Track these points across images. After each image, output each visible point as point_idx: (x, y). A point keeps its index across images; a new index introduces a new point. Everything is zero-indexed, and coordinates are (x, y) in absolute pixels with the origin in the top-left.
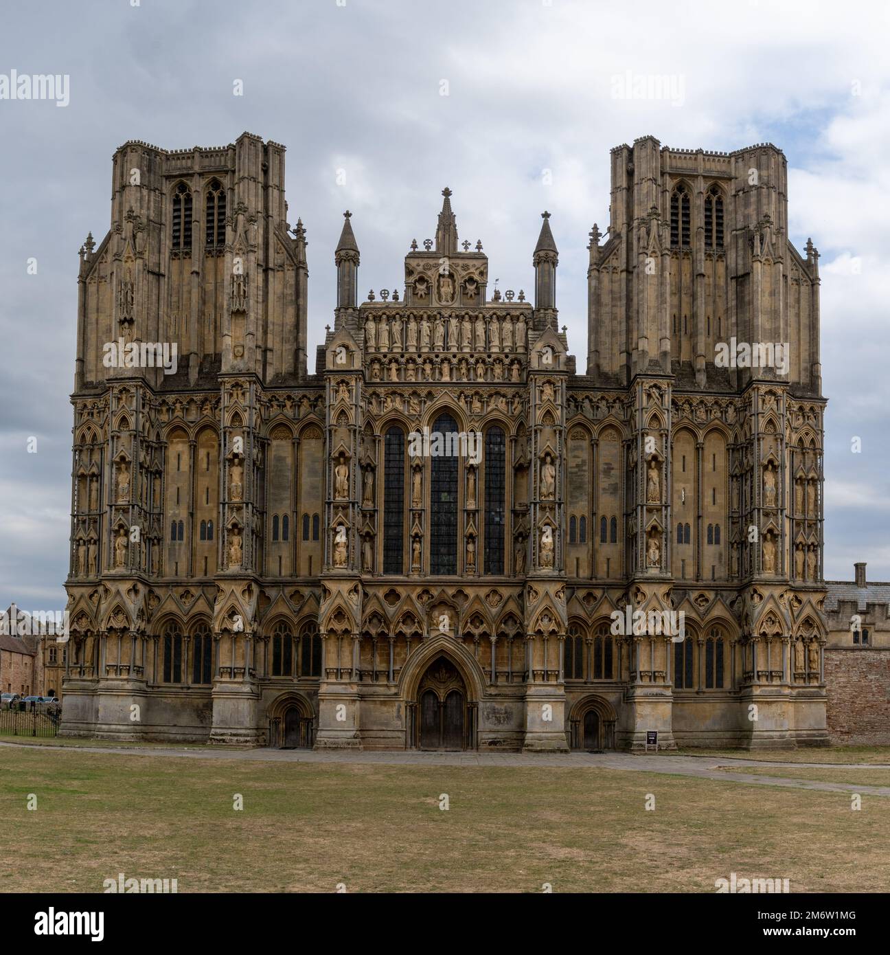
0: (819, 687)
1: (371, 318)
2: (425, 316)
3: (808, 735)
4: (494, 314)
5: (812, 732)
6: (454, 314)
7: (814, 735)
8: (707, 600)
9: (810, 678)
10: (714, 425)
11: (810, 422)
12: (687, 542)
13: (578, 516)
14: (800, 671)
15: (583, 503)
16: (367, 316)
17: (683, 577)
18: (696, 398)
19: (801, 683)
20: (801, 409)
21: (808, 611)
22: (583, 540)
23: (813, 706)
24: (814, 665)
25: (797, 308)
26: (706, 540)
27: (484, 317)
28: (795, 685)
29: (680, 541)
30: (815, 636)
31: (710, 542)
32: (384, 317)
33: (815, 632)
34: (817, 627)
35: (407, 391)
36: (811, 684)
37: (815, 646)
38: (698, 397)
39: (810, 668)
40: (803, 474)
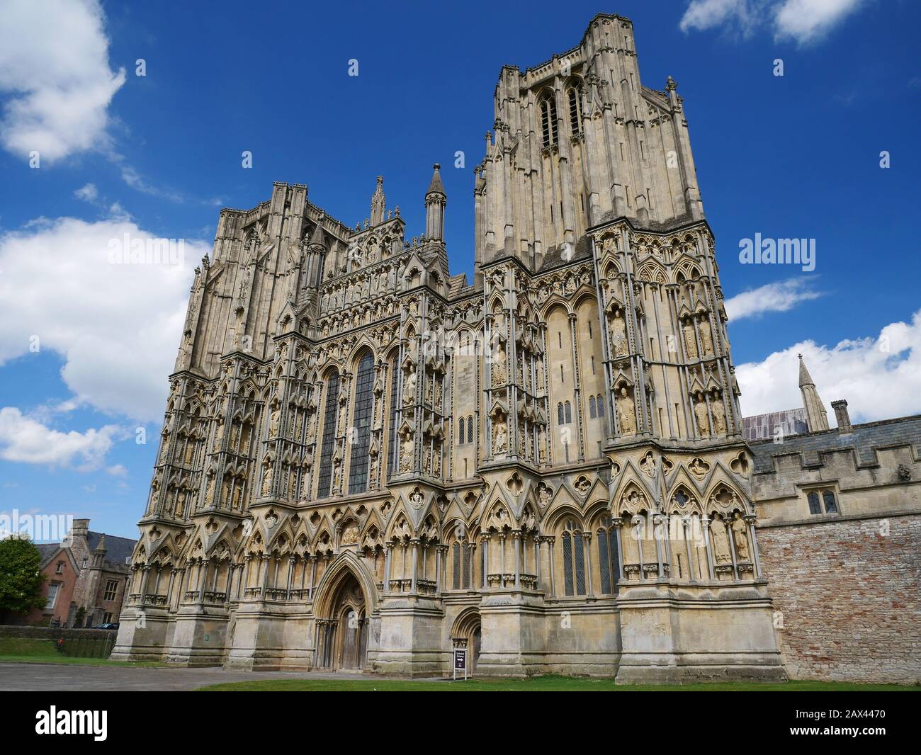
0: (755, 585)
1: (326, 291)
2: (357, 278)
3: (746, 662)
4: (401, 259)
5: (752, 657)
6: (374, 270)
7: (756, 663)
8: (588, 483)
9: (740, 573)
10: (581, 293)
11: (689, 252)
12: (569, 421)
13: (466, 418)
14: (723, 563)
15: (470, 404)
16: (324, 291)
17: (567, 460)
18: (562, 273)
19: (726, 579)
20: (675, 242)
21: (720, 476)
22: (470, 440)
23: (748, 613)
24: (742, 553)
25: (661, 146)
26: (588, 414)
27: (394, 265)
28: (719, 583)
29: (561, 422)
30: (736, 511)
31: (593, 416)
32: (333, 288)
33: (735, 504)
34: (737, 497)
35: (339, 341)
36: (743, 582)
37: (739, 524)
38: (564, 271)
39: (741, 557)
40: (687, 312)
